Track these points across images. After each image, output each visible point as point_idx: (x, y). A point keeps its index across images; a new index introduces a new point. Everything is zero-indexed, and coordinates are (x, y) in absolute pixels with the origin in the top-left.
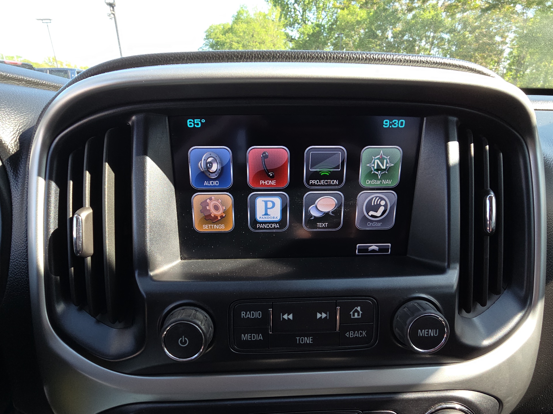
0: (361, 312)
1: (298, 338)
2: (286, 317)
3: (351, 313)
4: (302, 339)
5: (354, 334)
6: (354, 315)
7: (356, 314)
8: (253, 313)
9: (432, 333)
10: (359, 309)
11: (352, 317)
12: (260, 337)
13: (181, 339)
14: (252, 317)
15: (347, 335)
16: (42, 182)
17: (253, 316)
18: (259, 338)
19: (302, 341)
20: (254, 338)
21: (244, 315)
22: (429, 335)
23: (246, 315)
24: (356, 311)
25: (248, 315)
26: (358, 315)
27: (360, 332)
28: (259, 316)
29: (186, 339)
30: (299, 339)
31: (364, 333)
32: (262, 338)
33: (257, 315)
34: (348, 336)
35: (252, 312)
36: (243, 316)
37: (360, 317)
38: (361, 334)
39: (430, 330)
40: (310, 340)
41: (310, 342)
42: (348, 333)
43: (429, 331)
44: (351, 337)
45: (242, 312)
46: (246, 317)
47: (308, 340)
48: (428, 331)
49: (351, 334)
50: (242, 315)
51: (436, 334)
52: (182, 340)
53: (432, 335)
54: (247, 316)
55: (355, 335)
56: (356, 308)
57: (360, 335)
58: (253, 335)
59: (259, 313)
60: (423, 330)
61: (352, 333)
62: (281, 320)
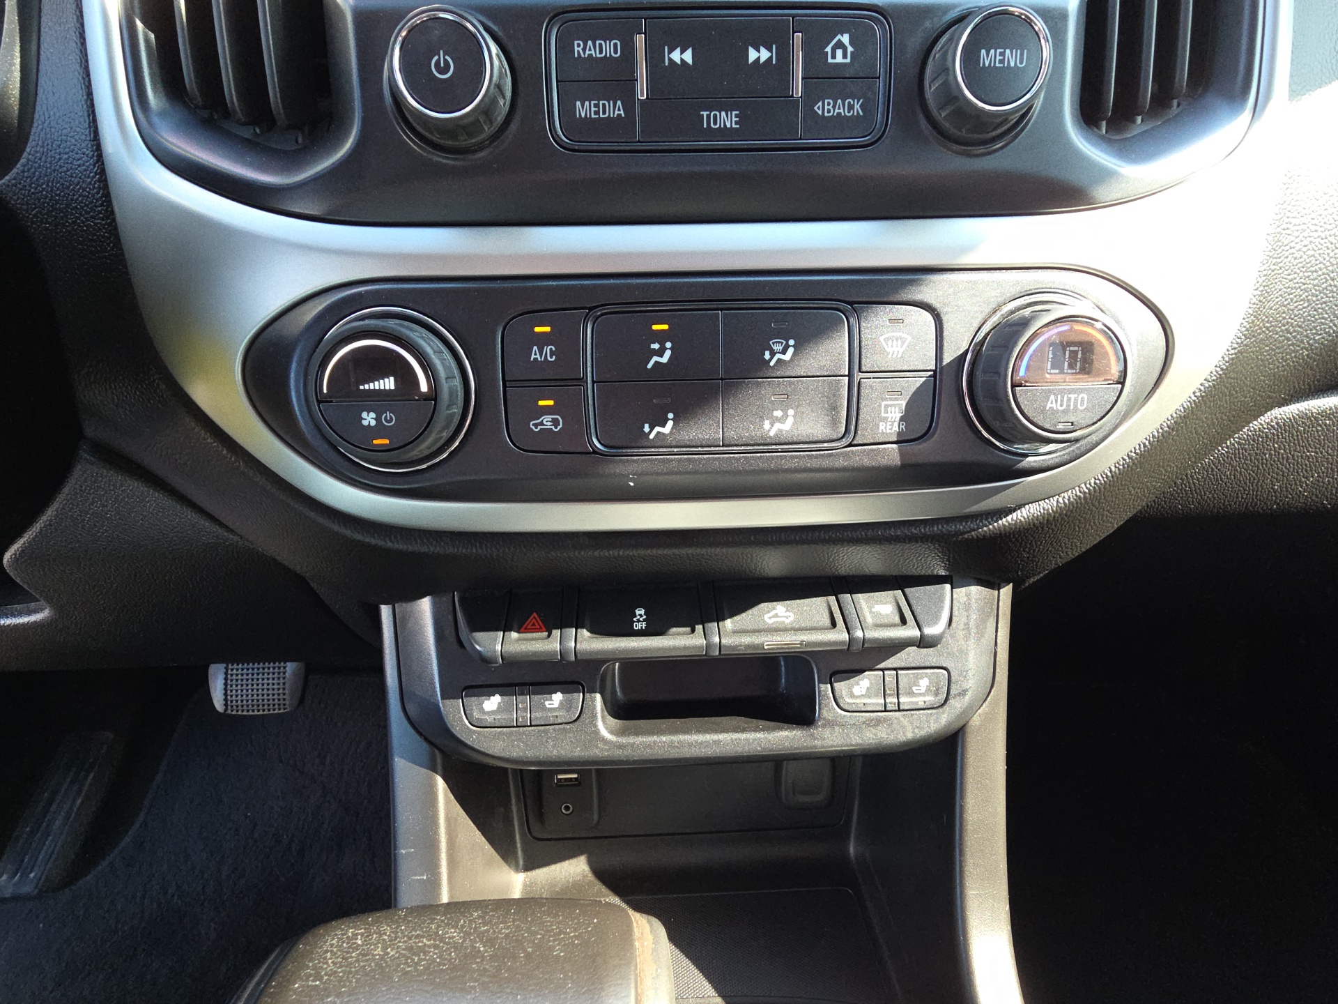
0: (850, 49)
1: (705, 113)
2: (676, 56)
3: (829, 49)
4: (715, 116)
5: (834, 107)
6: (834, 57)
7: (839, 53)
8: (600, 45)
9: (1013, 55)
10: (845, 39)
11: (830, 60)
12: (619, 110)
13: (436, 58)
14: (598, 56)
15: (819, 108)
17: (601, 52)
18: (617, 112)
19: (715, 123)
20: (604, 113)
21: (580, 49)
22: (1006, 65)
23: (584, 50)
24: (840, 45)
25: (590, 50)
26: (845, 56)
27: (849, 102)
28: (616, 52)
29: (447, 57)
30: (708, 116)
31: (857, 107)
32: (622, 112)
33: (609, 49)
34: (820, 112)
35: (598, 42)
36: (578, 51)
37: (848, 60)
38: (851, 107)
39: (1008, 51)
40: (734, 119)
41: (734, 126)
42: (820, 104)
43: (1005, 51)
44: (826, 114)
45: (576, 43)
46: (584, 54)
47: (728, 120)
48: (1002, 54)
49: (826, 107)
50: (576, 49)
51: (1021, 63)
52: (438, 63)
53: (1012, 64)
54: (587, 52)
55: (837, 111)
56: (839, 37)
57: (849, 112)
58: (601, 102)
59: (615, 45)
60: (992, 51)
61: (829, 104)
62: (667, 64)
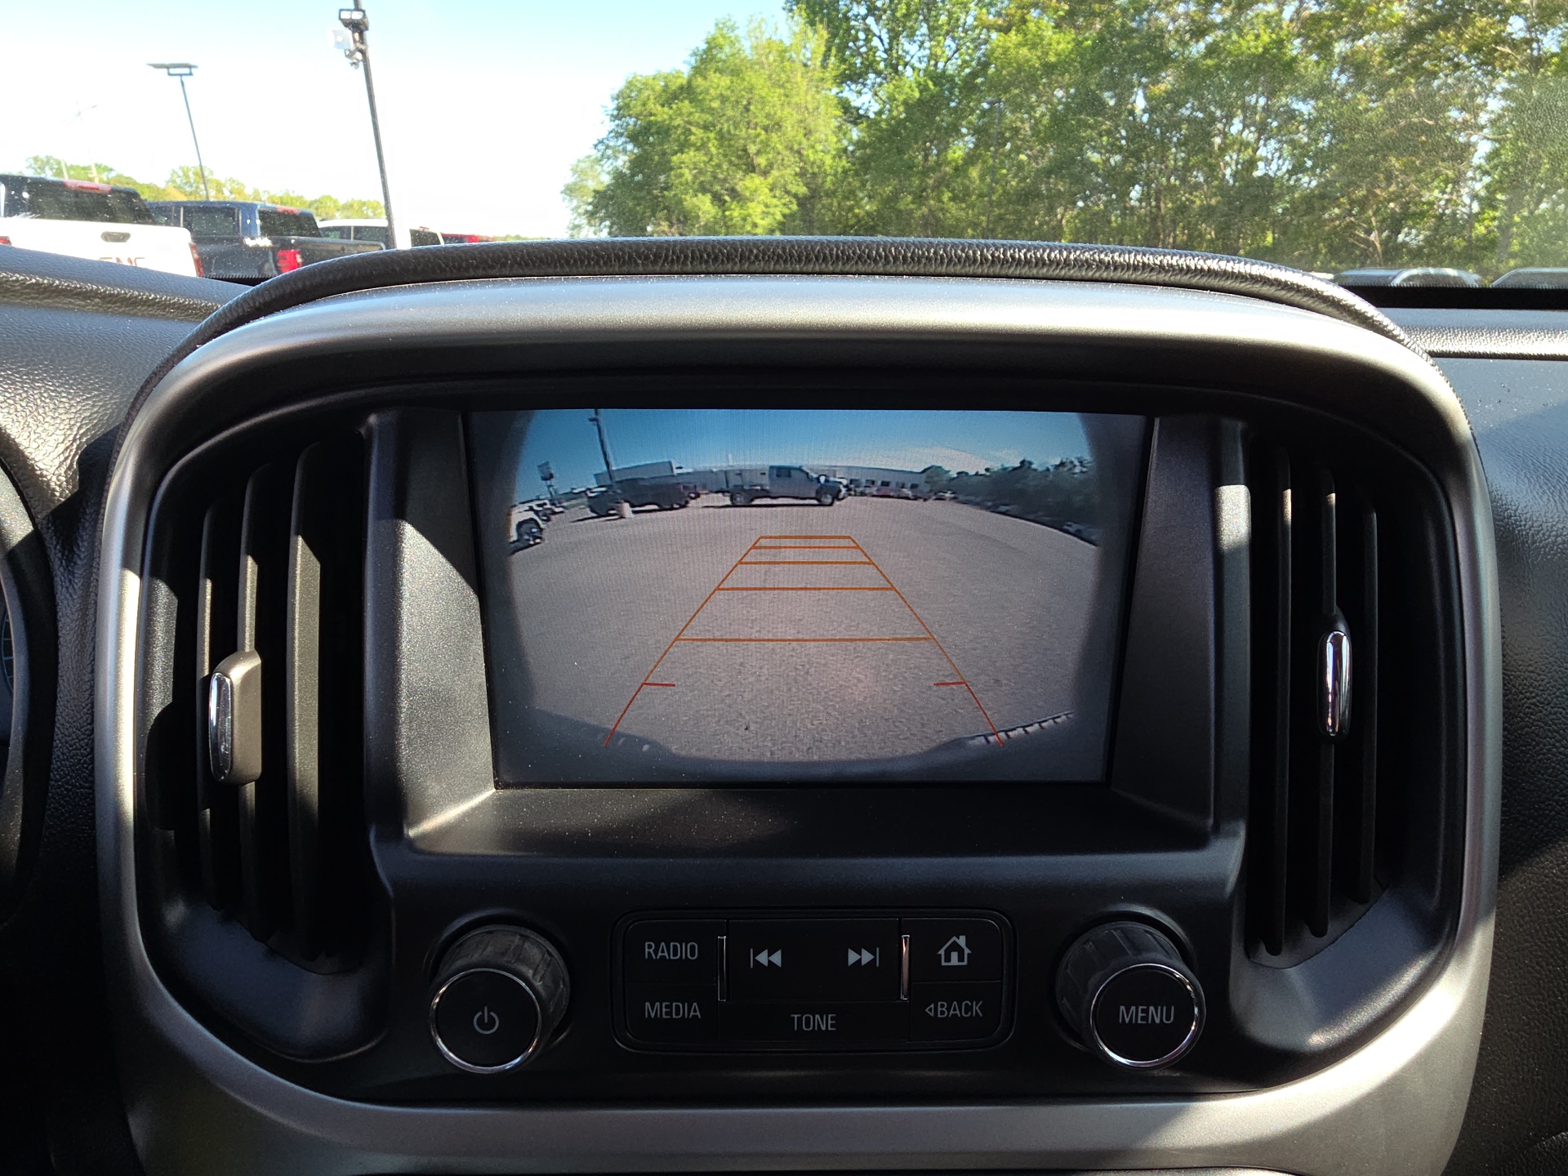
0: (967, 951)
1: (796, 1016)
2: (763, 958)
3: (942, 952)
4: (808, 1019)
5: (948, 1009)
6: (948, 959)
7: (954, 956)
8: (675, 947)
9: (1156, 1015)
10: (962, 941)
11: (944, 963)
12: (695, 1011)
13: (479, 1014)
14: (672, 957)
15: (930, 1010)
16: (133, 582)
17: (675, 954)
18: (692, 1013)
19: (808, 1025)
20: (678, 1013)
21: (651, 951)
22: (1150, 1022)
23: (656, 952)
24: (955, 947)
25: (663, 951)
26: (961, 959)
27: (966, 1004)
28: (693, 954)
29: (492, 1014)
30: (800, 1019)
31: (976, 1008)
32: (698, 1013)
33: (686, 951)
34: (932, 1014)
35: (672, 944)
36: (649, 953)
37: (965, 963)
38: (969, 1009)
39: (1152, 1008)
40: (830, 1022)
41: (829, 1028)
42: (932, 1006)
43: (1148, 1009)
44: (939, 1016)
45: (647, 944)
46: (656, 955)
47: (824, 1023)
48: (1146, 1011)
49: (939, 1009)
50: (647, 950)
51: (1168, 1018)
52: (481, 1018)
53: (1157, 1021)
54: (660, 954)
55: (952, 1012)
56: (954, 938)
57: (966, 1013)
58: (674, 1004)
59: (693, 948)
60: (1133, 1008)
61: (942, 1006)
62: (752, 966)
